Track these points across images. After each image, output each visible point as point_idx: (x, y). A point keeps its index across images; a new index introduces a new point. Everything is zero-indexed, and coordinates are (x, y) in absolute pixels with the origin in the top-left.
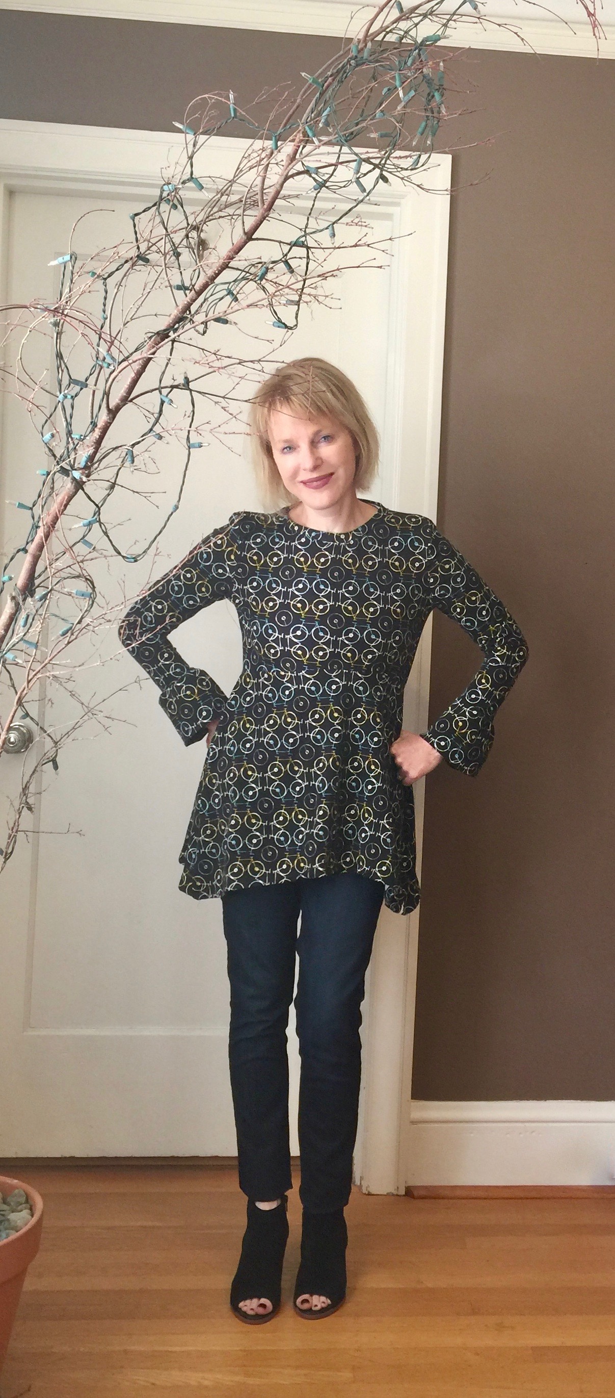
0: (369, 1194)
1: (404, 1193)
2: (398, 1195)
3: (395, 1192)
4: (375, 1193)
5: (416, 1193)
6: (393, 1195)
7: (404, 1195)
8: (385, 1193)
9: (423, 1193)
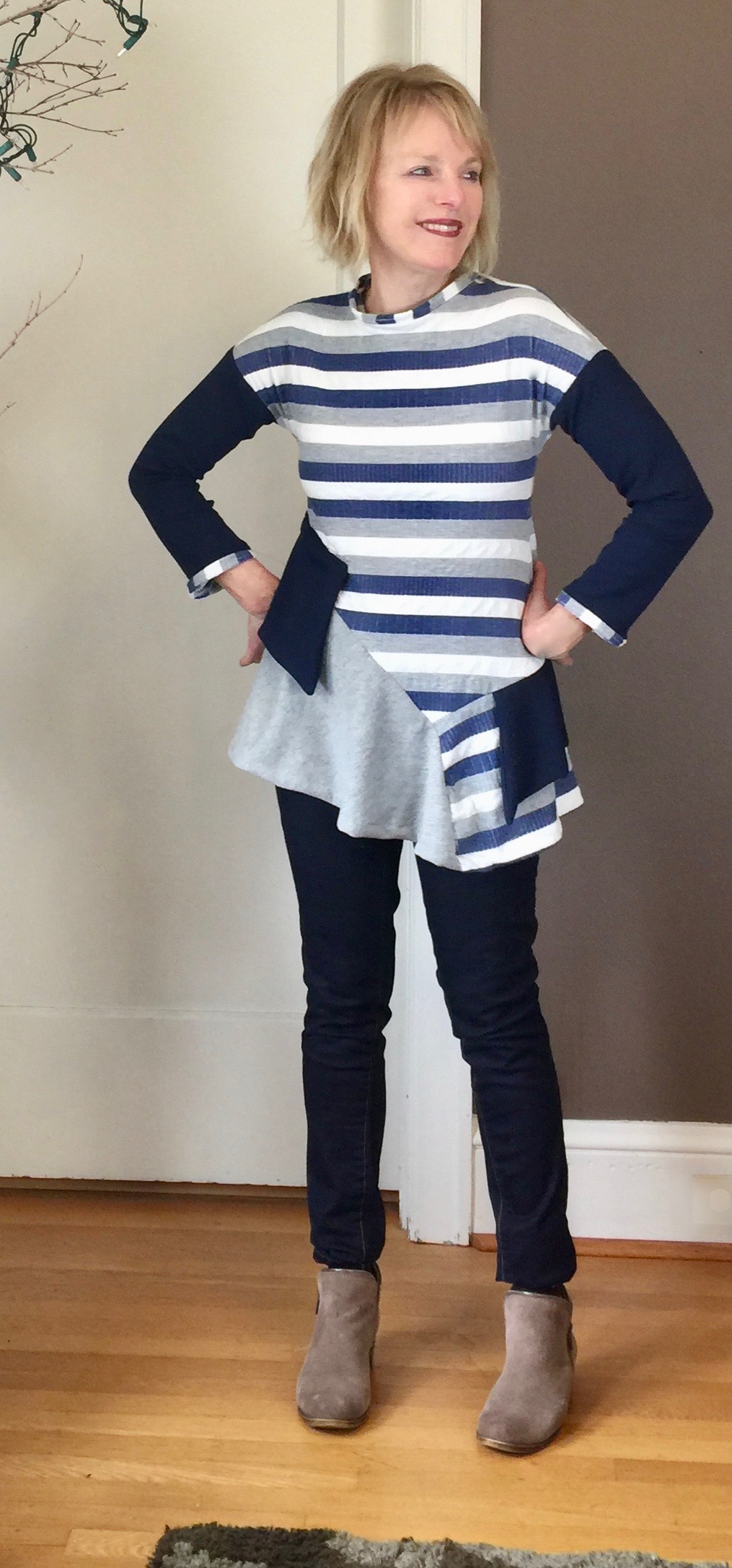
0: (419, 1243)
1: (466, 1243)
2: (459, 1245)
3: (455, 1242)
4: (427, 1241)
5: (483, 1244)
6: (452, 1245)
7: (465, 1247)
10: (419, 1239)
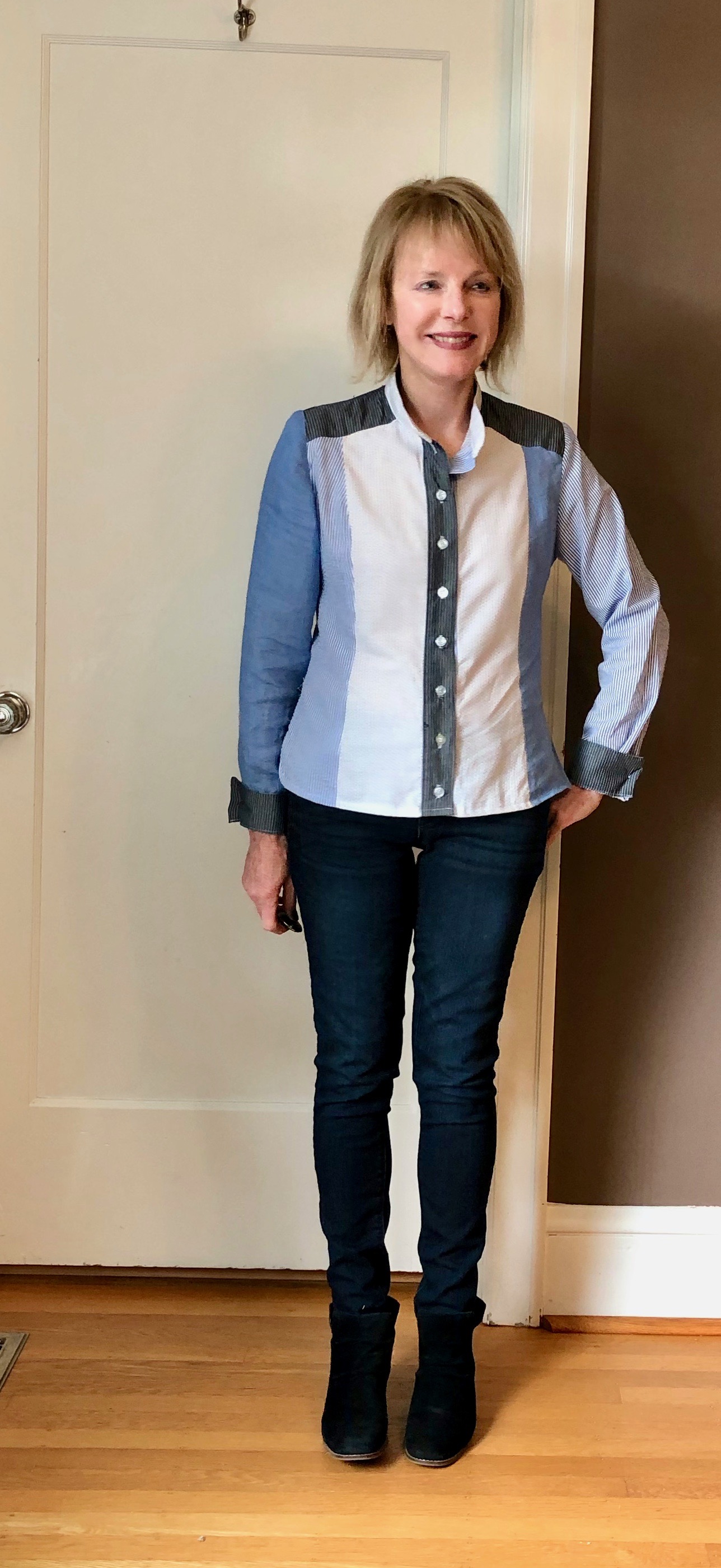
0: (492, 1325)
1: (538, 1324)
2: (530, 1327)
3: (527, 1323)
4: (499, 1324)
5: (554, 1325)
6: (524, 1327)
7: (537, 1328)
8: (514, 1325)
9: (563, 1325)
10: (490, 1322)
